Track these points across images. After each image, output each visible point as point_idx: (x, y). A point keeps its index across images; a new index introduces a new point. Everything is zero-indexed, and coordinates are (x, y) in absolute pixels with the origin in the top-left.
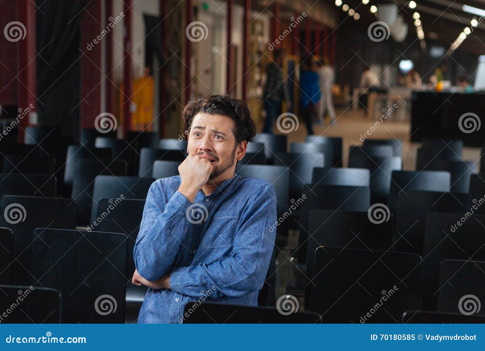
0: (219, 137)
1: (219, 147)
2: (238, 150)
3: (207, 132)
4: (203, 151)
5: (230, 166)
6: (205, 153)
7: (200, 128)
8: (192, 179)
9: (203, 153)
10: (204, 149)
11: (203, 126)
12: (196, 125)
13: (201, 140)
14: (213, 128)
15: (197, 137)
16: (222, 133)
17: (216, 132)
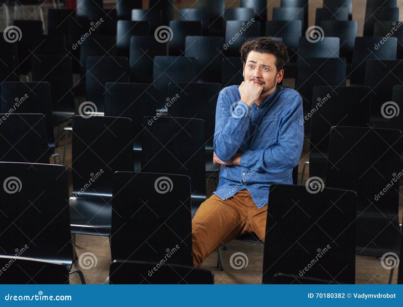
0: (266, 69)
1: (266, 75)
2: (278, 75)
3: (258, 65)
4: (255, 78)
5: (272, 87)
6: (256, 79)
7: (253, 62)
8: (248, 97)
9: (255, 79)
10: (256, 77)
11: (255, 61)
12: (250, 60)
13: (254, 70)
14: (262, 63)
15: (251, 68)
16: (268, 66)
17: (264, 66)
